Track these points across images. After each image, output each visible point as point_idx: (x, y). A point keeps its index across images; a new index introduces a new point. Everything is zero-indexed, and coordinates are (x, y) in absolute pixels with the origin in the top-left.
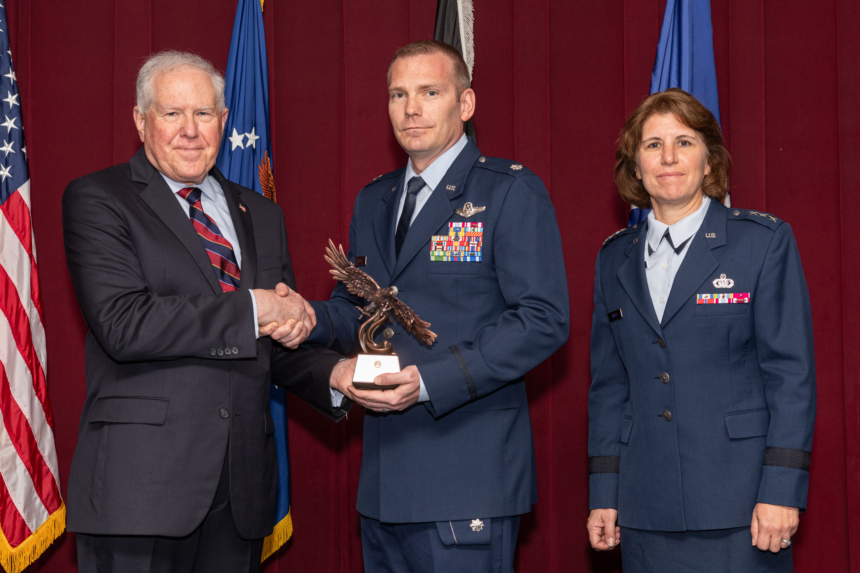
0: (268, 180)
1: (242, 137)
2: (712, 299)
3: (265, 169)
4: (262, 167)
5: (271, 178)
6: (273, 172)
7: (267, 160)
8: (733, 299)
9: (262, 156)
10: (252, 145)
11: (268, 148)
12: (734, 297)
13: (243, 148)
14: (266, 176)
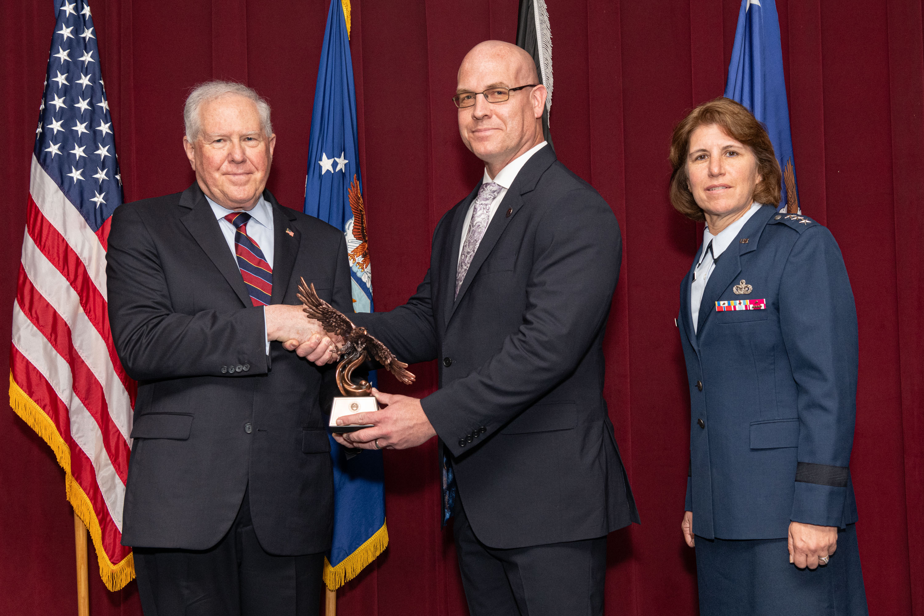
0: (358, 203)
1: (331, 161)
2: (729, 306)
3: (354, 192)
4: (352, 191)
5: (361, 201)
6: (362, 195)
7: (357, 184)
8: (749, 306)
9: (351, 180)
10: (341, 169)
11: (357, 172)
12: (750, 304)
13: (333, 172)
14: (356, 199)
